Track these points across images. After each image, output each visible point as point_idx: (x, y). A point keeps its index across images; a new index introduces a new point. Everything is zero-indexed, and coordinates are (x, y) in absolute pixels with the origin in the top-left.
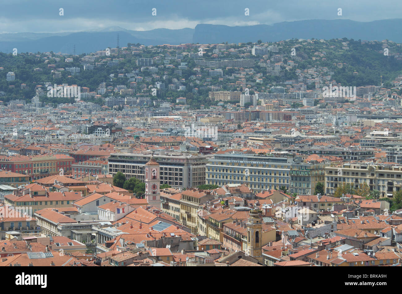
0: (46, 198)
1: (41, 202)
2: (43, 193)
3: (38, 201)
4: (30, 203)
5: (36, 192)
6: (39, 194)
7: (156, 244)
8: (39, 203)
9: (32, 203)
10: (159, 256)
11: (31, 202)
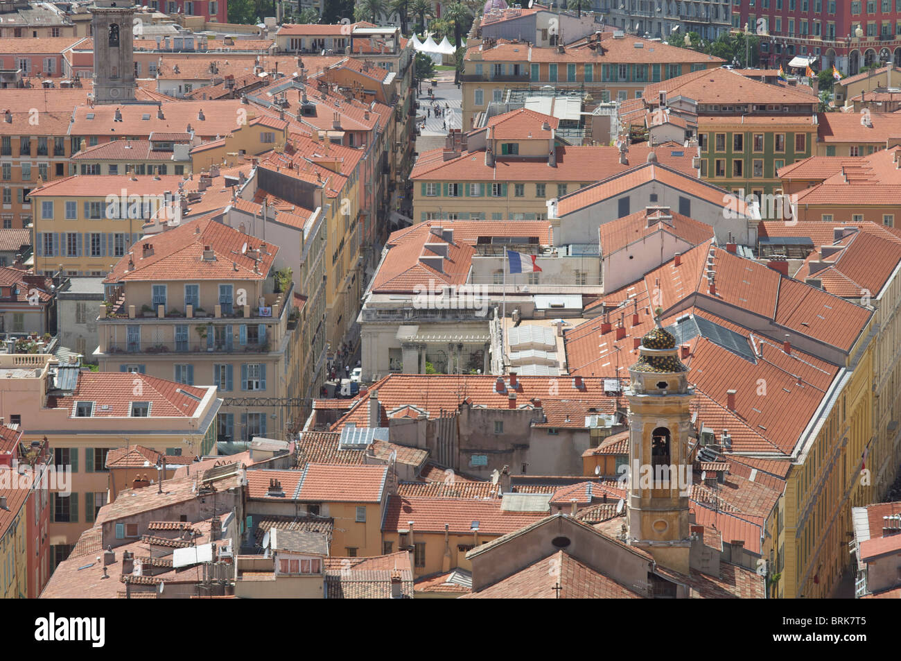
0: (543, 171)
1: (520, 187)
2: (539, 150)
3: (507, 183)
4: (477, 188)
5: (510, 146)
6: (523, 151)
7: (429, 435)
8: (512, 188)
9: (482, 187)
10: (321, 502)
11: (481, 182)
